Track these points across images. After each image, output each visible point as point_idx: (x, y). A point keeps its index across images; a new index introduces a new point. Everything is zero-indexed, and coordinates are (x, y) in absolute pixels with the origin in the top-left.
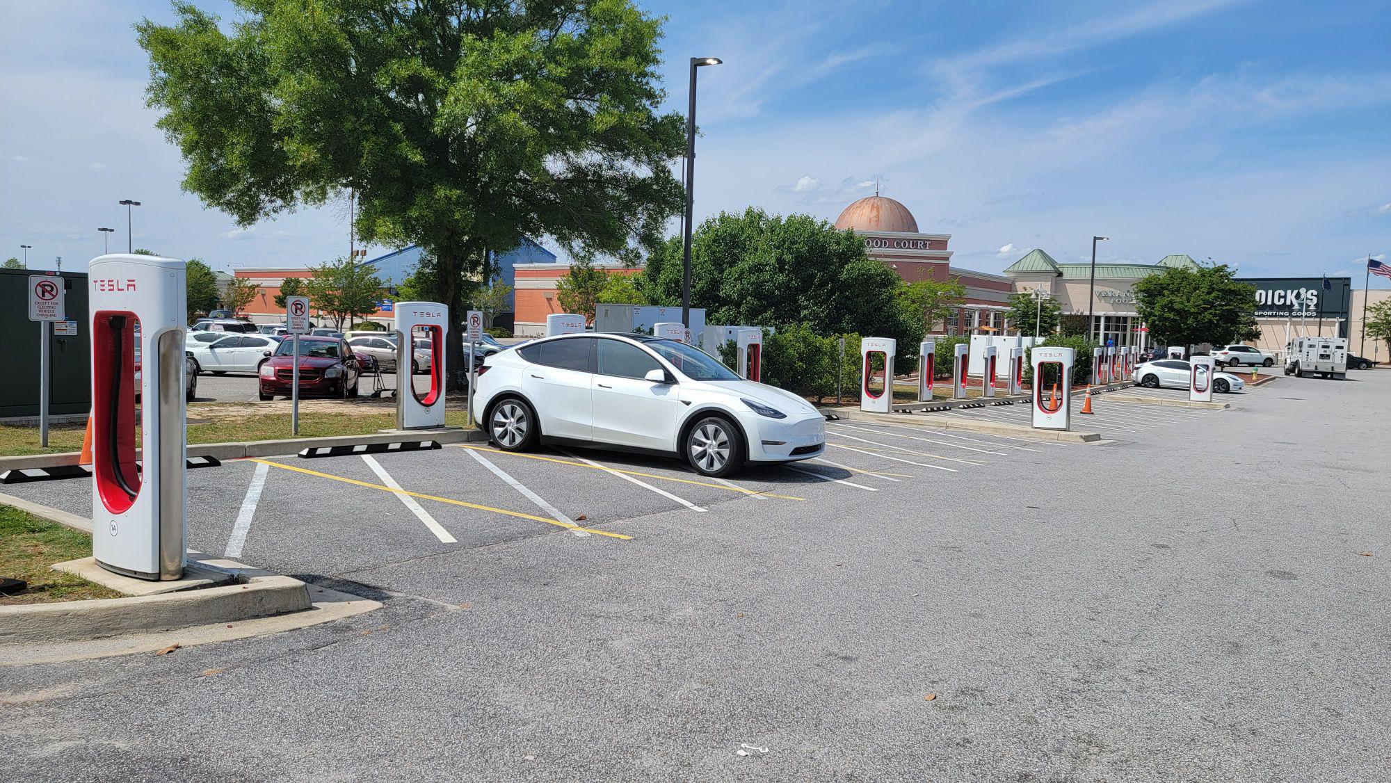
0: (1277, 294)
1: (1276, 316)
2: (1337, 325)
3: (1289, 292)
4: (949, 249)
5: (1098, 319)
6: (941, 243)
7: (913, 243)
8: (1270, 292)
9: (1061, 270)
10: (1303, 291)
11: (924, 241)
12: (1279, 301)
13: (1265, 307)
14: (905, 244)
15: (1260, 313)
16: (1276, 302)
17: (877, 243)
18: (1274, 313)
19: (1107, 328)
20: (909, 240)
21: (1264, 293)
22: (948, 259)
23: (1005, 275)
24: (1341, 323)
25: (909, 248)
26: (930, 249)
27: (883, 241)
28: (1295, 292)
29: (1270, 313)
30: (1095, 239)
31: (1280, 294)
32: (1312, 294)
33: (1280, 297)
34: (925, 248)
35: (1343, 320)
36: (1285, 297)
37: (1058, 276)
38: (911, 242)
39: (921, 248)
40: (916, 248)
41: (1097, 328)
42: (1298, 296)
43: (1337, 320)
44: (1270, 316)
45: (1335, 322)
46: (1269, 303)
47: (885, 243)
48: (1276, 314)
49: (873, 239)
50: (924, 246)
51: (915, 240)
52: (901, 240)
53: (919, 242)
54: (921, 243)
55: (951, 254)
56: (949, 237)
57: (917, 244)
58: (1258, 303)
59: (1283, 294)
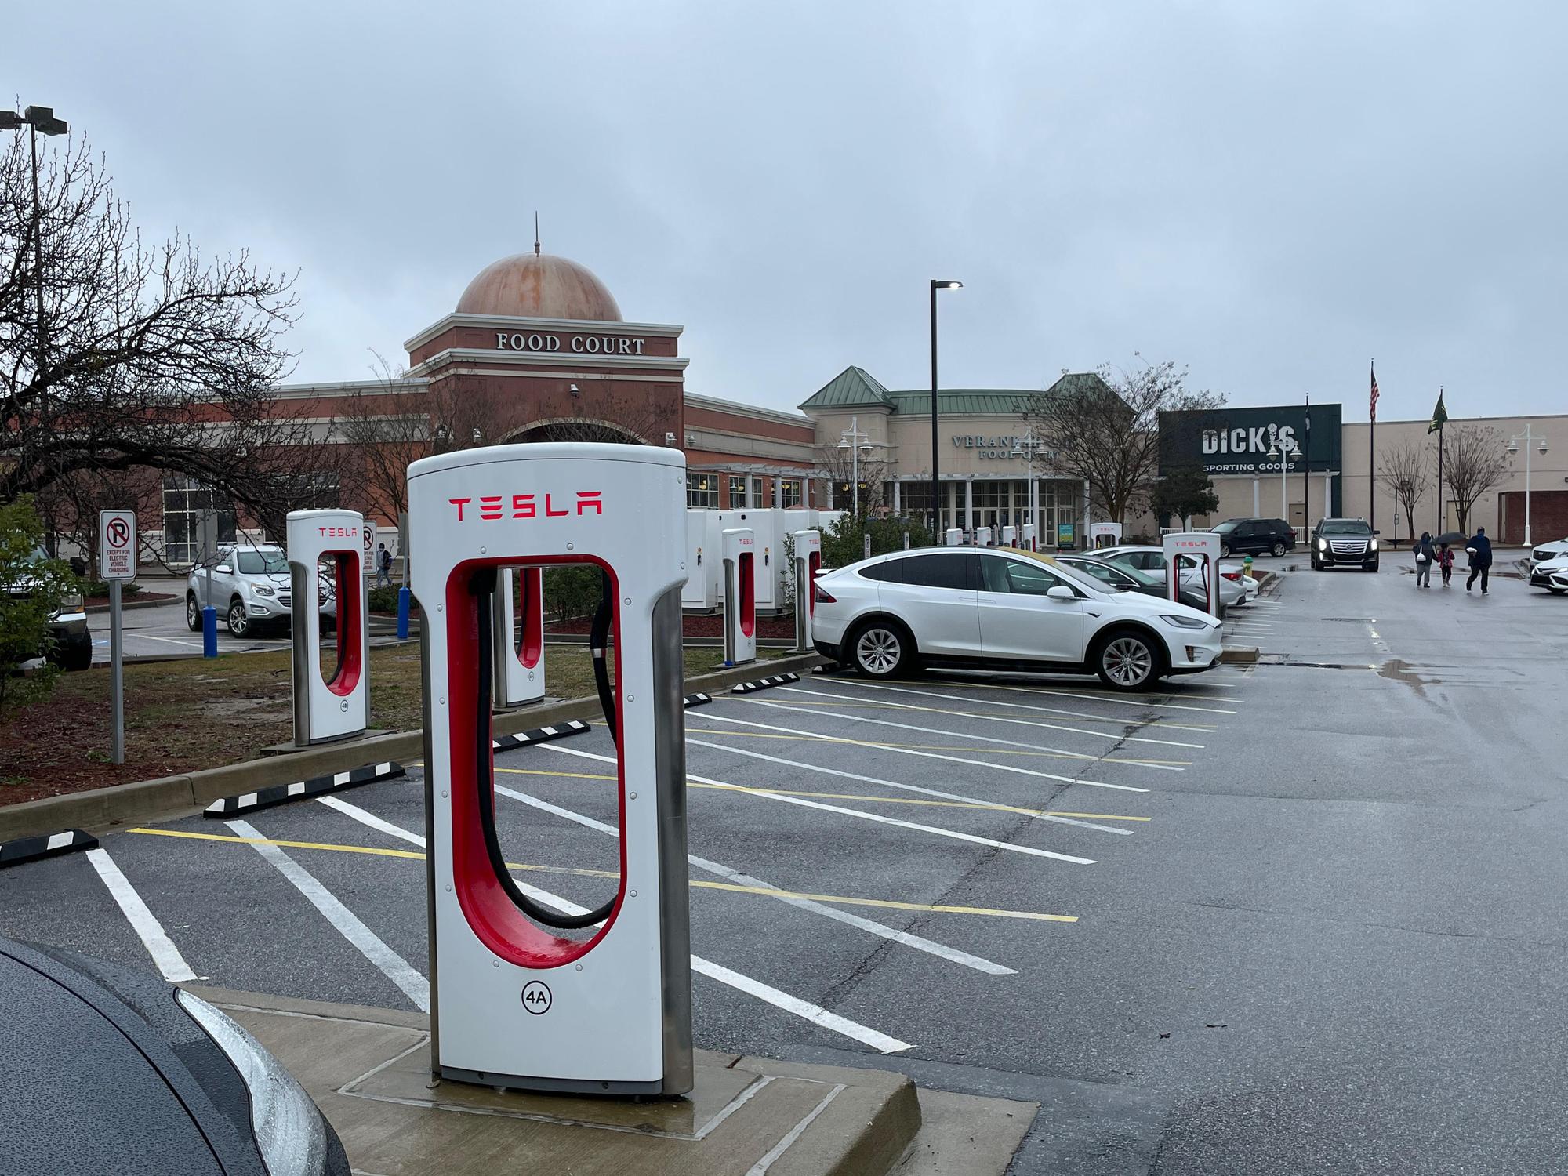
0: (1234, 435)
1: (1235, 472)
2: (1328, 481)
3: (1252, 431)
4: (681, 354)
5: (960, 485)
6: (664, 341)
7: (609, 342)
9: (895, 402)
10: (1272, 428)
11: (631, 337)
12: (1238, 447)
13: (1218, 458)
14: (593, 343)
15: (1212, 467)
16: (1234, 448)
17: (535, 341)
18: (1232, 466)
19: (976, 502)
20: (600, 337)
22: (679, 373)
23: (801, 413)
24: (1332, 478)
25: (601, 351)
26: (644, 353)
27: (549, 338)
28: (1262, 430)
29: (1226, 467)
30: (935, 285)
31: (1238, 434)
33: (1240, 440)
34: (634, 352)
35: (1337, 473)
36: (1246, 440)
37: (891, 414)
38: (605, 339)
39: (626, 354)
40: (617, 351)
41: (961, 502)
42: (1265, 438)
43: (1329, 474)
44: (1226, 472)
45: (1325, 477)
46: (1224, 450)
47: (553, 341)
48: (1235, 468)
49: (527, 333)
50: (633, 346)
51: (613, 335)
52: (586, 335)
53: (621, 340)
54: (624, 343)
55: (685, 364)
56: (679, 331)
57: (616, 342)
58: (1206, 450)
59: (1243, 435)
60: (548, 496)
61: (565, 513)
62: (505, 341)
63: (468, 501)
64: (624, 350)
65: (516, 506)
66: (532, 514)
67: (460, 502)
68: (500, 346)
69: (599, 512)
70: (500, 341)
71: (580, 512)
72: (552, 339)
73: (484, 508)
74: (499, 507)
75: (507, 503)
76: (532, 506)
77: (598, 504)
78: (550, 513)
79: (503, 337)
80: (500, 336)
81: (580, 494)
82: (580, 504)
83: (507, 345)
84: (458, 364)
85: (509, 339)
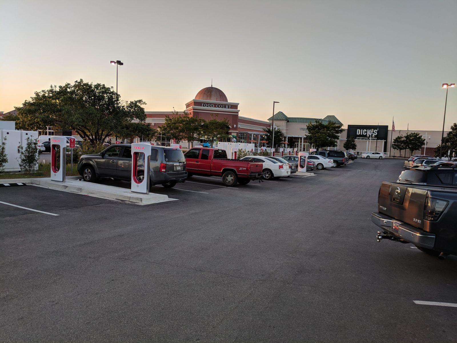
0: (364, 131)
2: (383, 143)
3: (368, 130)
4: (238, 109)
5: (301, 138)
6: (235, 106)
7: (224, 106)
8: (362, 130)
9: (288, 119)
10: (372, 130)
11: (228, 105)
13: (360, 136)
14: (221, 106)
15: (359, 138)
16: (364, 134)
17: (209, 105)
19: (304, 142)
20: (222, 105)
21: (360, 130)
22: (238, 113)
23: (268, 121)
24: (385, 142)
25: (222, 108)
26: (231, 108)
28: (370, 130)
32: (376, 131)
33: (365, 132)
34: (229, 108)
35: (386, 141)
37: (287, 122)
38: (223, 105)
39: (227, 108)
40: (225, 108)
41: (301, 142)
42: (371, 132)
43: (383, 141)
44: (362, 139)
46: (361, 134)
47: (213, 105)
49: (208, 104)
50: (229, 107)
51: (225, 105)
52: (219, 104)
53: (226, 106)
55: (239, 111)
56: (238, 104)
57: (225, 106)
58: (358, 134)
70: (202, 105)
83: (204, 106)
84: (194, 109)
85: (204, 105)
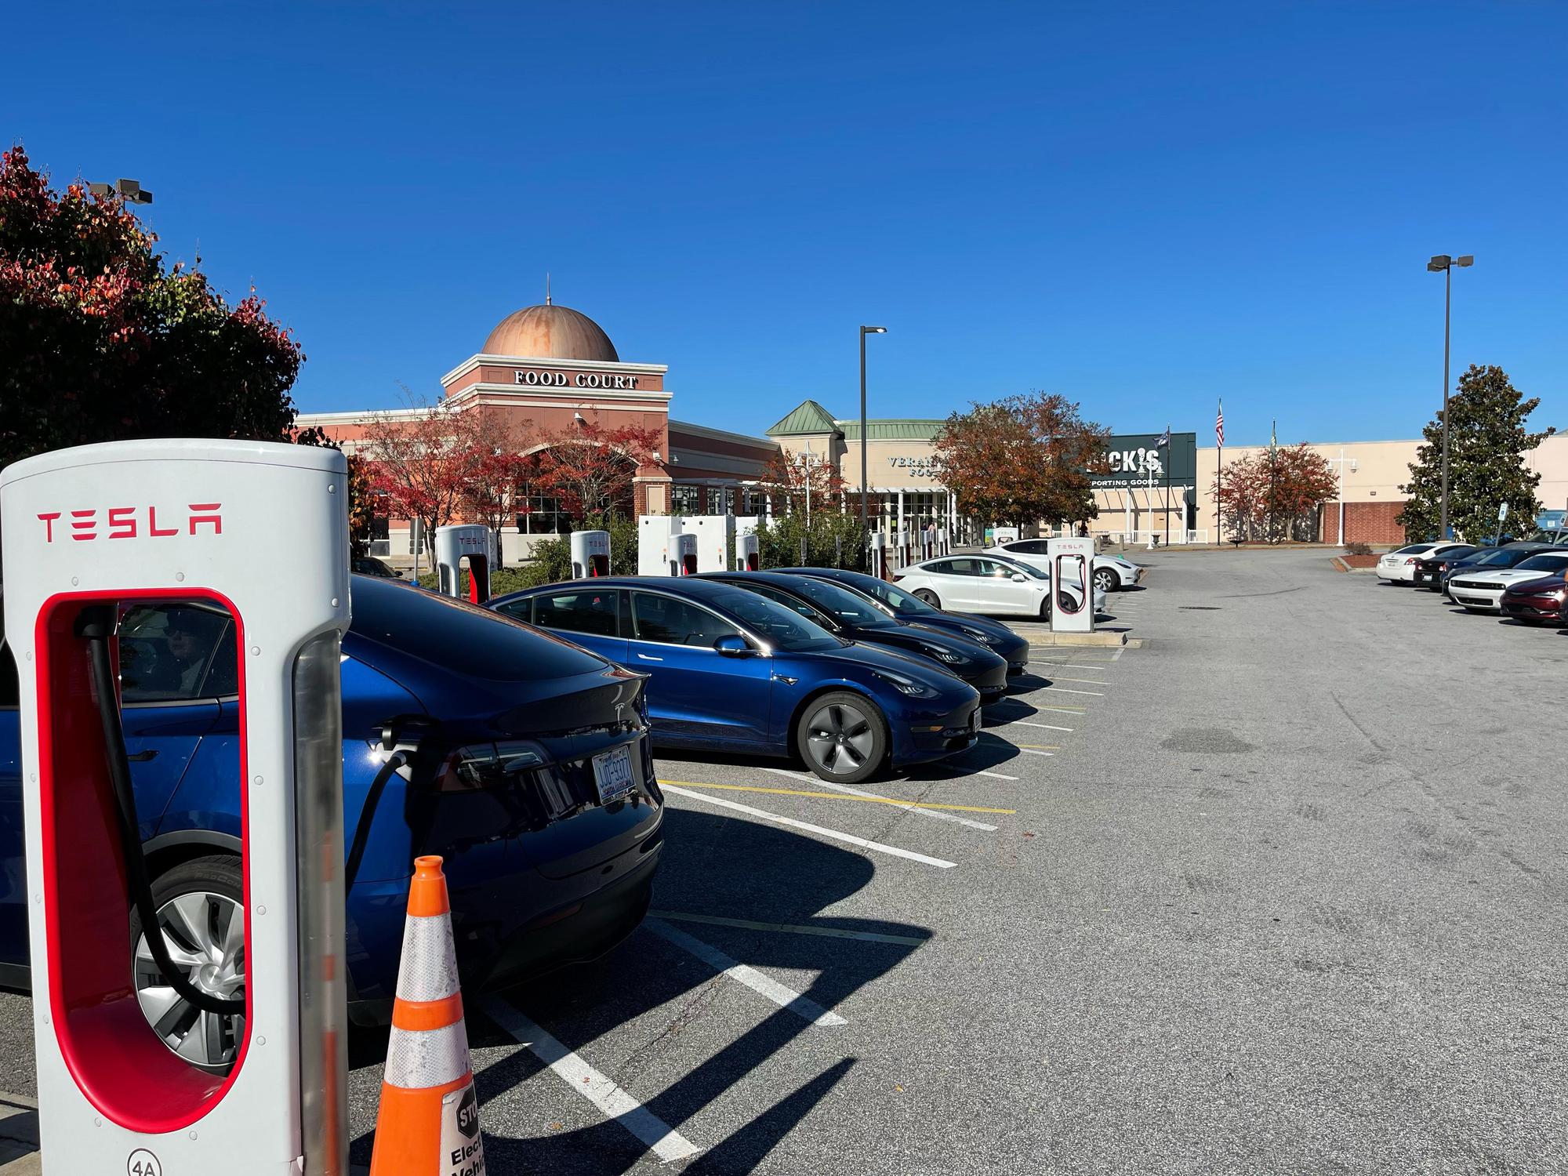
0: (1111, 457)
1: (1112, 486)
2: (1183, 495)
3: (1125, 454)
4: (666, 389)
5: (894, 498)
6: (652, 378)
7: (607, 379)
9: (842, 430)
10: (1141, 451)
11: (624, 375)
12: (1115, 466)
13: (1102, 475)
14: (593, 380)
15: (1095, 483)
17: (546, 377)
18: (1110, 482)
19: (907, 510)
20: (599, 374)
24: (1187, 492)
25: (600, 386)
26: (634, 387)
27: (557, 375)
28: (1133, 453)
29: (1105, 483)
30: (864, 330)
31: (1115, 456)
32: (1152, 457)
33: (1116, 460)
34: (627, 387)
35: (1191, 488)
36: (1121, 460)
37: (838, 439)
39: (621, 388)
40: (612, 387)
41: (894, 510)
42: (1136, 459)
43: (1182, 490)
44: (1105, 487)
48: (1112, 483)
49: (539, 371)
50: (626, 382)
51: (610, 373)
52: (587, 373)
53: (617, 377)
54: (619, 379)
56: (663, 371)
57: (613, 379)
59: (1118, 457)
60: (152, 510)
61: (173, 532)
62: (521, 377)
63: (56, 516)
64: (619, 385)
65: (113, 523)
66: (133, 534)
67: (49, 517)
68: (517, 382)
69: (218, 530)
70: (517, 377)
71: (193, 531)
72: (561, 377)
73: (76, 526)
74: (91, 525)
75: (101, 519)
76: (132, 523)
77: (217, 520)
78: (154, 533)
79: (520, 374)
80: (517, 373)
81: (194, 507)
82: (193, 521)
83: (522, 381)
84: (483, 396)
85: (524, 376)
